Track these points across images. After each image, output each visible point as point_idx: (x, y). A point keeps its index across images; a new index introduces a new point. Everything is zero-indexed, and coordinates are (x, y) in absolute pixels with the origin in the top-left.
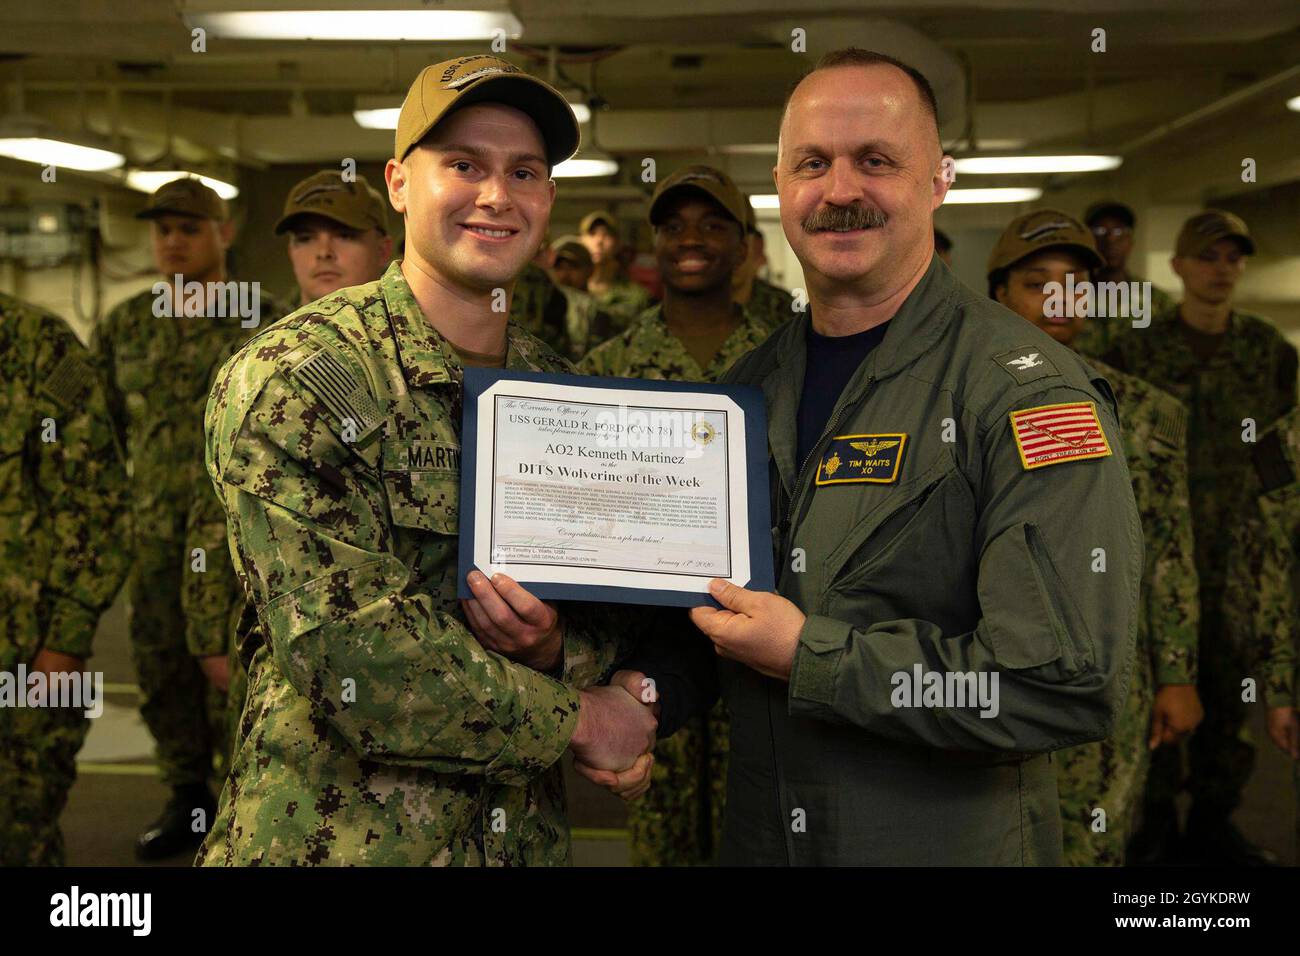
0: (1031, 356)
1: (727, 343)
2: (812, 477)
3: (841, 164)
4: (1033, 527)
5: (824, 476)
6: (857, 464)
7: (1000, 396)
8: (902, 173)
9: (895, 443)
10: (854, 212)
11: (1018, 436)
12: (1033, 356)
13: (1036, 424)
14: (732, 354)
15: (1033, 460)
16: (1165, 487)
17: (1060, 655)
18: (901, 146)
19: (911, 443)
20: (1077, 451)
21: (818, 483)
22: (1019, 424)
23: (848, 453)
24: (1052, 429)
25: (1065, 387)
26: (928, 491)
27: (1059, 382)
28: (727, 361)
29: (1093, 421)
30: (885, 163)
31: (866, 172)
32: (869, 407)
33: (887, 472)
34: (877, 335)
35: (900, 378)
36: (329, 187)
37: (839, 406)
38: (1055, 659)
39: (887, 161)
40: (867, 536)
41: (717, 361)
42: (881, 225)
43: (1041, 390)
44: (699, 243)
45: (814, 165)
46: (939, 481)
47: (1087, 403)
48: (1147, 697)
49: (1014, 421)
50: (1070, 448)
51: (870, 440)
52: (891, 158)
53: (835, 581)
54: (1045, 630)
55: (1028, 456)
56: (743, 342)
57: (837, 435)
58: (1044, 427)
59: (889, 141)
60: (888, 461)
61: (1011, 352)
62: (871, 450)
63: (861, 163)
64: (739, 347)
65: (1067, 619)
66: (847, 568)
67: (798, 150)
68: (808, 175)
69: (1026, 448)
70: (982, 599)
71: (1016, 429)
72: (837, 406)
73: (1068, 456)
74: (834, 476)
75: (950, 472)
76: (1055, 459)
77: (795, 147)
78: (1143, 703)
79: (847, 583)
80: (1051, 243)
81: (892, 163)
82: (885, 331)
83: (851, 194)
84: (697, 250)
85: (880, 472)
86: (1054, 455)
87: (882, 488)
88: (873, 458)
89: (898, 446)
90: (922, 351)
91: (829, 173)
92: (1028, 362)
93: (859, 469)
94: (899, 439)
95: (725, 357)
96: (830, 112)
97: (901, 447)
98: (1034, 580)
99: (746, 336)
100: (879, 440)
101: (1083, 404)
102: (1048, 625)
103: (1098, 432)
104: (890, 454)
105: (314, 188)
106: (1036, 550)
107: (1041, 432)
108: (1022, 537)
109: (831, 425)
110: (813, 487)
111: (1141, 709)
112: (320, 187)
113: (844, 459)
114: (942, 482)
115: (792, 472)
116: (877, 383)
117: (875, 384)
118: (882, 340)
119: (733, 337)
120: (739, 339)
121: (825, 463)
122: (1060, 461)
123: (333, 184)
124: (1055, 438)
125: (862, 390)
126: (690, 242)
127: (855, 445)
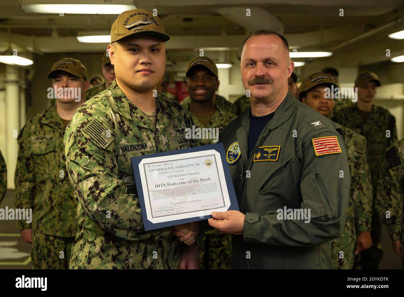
0: (318, 122)
1: (213, 117)
2: (252, 159)
3: (260, 64)
4: (318, 174)
5: (256, 159)
6: (266, 155)
7: (308, 133)
8: (278, 67)
9: (277, 149)
10: (263, 79)
11: (315, 146)
12: (319, 122)
13: (320, 142)
14: (215, 121)
15: (319, 153)
16: (358, 167)
17: (327, 214)
18: (278, 59)
19: (282, 149)
20: (332, 151)
21: (254, 161)
22: (315, 142)
23: (263, 152)
24: (324, 144)
25: (328, 131)
26: (287, 163)
27: (326, 130)
28: (213, 124)
29: (336, 142)
30: (273, 64)
31: (267, 67)
32: (269, 138)
33: (275, 158)
34: (271, 116)
35: (278, 129)
36: (67, 63)
37: (260, 137)
38: (325, 215)
39: (274, 63)
40: (269, 177)
41: (210, 124)
42: (271, 83)
43: (321, 132)
44: (204, 84)
45: (252, 64)
46: (290, 160)
47: (335, 136)
48: (354, 238)
49: (313, 141)
50: (330, 150)
51: (269, 148)
52: (275, 62)
53: (260, 191)
54: (322, 205)
55: (317, 152)
56: (218, 117)
57: (259, 147)
58: (322, 143)
59: (274, 57)
60: (275, 154)
61: (312, 120)
62: (270, 151)
63: (266, 64)
64: (217, 119)
65: (328, 202)
66: (263, 187)
67: (246, 60)
68: (250, 67)
69: (317, 149)
70: (303, 196)
71: (314, 144)
72: (259, 138)
73: (329, 152)
74: (259, 159)
75: (294, 157)
76: (325, 153)
77: (246, 59)
78: (352, 240)
79: (263, 191)
80: (321, 82)
81: (275, 64)
82: (273, 115)
83: (262, 73)
84: (203, 87)
85: (273, 157)
86: (325, 152)
87: (274, 162)
88: (271, 153)
89: (278, 150)
90: (285, 120)
91: (256, 67)
92: (317, 123)
93: (266, 157)
94: (278, 147)
95: (212, 122)
96: (256, 49)
97: (279, 150)
98: (318, 190)
99: (219, 115)
100: (272, 148)
101: (334, 137)
102: (323, 204)
103: (338, 145)
104: (275, 152)
105: (62, 63)
106: (319, 181)
107: (321, 145)
108: (314, 177)
109: (258, 144)
110: (253, 162)
111: (352, 242)
112: (64, 63)
113: (262, 154)
114: (291, 161)
115: (246, 158)
116: (272, 130)
117: (270, 131)
118: (272, 117)
119: (215, 115)
120: (217, 116)
121: (256, 155)
122: (327, 154)
123: (69, 62)
124: (325, 147)
125: (267, 132)
126: (200, 84)
127: (265, 150)
